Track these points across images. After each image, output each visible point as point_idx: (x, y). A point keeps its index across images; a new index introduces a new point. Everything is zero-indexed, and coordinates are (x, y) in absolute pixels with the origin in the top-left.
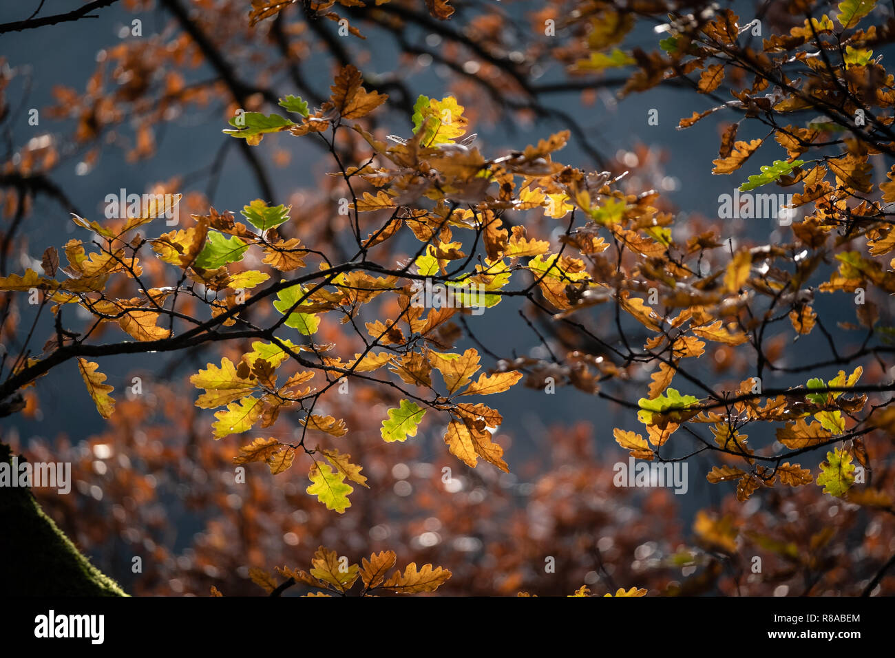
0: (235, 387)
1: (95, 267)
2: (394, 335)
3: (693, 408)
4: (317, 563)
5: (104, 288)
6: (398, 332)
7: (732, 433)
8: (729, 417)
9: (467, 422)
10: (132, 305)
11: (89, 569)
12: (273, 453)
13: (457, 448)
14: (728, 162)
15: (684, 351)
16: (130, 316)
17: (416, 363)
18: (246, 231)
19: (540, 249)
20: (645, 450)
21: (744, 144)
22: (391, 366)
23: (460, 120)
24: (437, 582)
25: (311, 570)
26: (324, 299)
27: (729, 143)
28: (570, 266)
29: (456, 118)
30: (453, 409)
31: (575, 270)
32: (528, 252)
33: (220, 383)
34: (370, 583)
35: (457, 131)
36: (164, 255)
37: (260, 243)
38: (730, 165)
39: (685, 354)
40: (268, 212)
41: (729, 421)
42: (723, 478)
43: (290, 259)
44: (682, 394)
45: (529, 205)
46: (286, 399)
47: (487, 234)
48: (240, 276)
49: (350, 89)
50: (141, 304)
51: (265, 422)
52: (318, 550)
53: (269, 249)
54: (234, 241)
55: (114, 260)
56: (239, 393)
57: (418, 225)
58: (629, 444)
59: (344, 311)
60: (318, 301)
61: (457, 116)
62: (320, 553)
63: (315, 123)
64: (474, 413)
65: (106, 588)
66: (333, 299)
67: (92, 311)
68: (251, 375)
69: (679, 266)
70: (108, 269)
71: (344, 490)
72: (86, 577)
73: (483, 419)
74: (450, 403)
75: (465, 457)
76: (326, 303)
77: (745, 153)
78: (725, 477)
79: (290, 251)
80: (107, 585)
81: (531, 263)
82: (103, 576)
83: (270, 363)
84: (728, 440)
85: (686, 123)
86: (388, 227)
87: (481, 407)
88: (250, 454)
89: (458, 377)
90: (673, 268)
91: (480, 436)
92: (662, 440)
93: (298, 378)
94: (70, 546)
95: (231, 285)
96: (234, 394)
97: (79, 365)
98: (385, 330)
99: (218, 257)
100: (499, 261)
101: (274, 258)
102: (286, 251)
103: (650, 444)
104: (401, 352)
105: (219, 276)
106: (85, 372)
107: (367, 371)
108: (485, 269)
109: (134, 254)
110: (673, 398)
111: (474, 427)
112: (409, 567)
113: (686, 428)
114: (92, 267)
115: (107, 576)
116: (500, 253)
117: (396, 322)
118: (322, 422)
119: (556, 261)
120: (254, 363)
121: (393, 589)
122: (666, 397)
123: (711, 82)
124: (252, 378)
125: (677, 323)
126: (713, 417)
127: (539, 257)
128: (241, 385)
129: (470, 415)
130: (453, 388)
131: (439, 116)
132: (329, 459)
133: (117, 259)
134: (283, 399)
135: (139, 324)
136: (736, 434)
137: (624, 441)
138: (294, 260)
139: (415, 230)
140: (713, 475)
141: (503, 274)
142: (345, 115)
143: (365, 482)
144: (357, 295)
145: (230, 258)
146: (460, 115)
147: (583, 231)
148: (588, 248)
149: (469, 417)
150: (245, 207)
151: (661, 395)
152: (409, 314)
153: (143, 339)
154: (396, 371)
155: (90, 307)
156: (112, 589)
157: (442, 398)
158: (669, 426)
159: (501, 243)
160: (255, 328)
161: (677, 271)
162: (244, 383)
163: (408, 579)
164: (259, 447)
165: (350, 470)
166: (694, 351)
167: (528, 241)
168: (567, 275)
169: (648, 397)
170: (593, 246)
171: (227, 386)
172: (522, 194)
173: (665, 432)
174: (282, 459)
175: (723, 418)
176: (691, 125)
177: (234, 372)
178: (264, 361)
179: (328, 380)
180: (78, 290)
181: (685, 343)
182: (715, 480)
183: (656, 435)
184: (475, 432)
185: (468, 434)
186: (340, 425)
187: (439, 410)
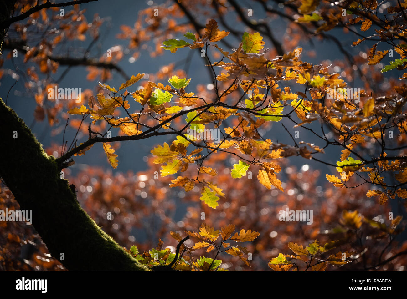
0: (170, 155)
1: (109, 105)
2: (237, 133)
3: (359, 165)
4: (202, 229)
5: (114, 113)
6: (238, 132)
7: (376, 176)
8: (375, 169)
9: (267, 170)
10: (125, 120)
11: (101, 232)
12: (186, 183)
13: (263, 181)
14: (374, 60)
15: (356, 141)
16: (125, 125)
17: (245, 145)
18: (171, 89)
19: (294, 97)
20: (340, 183)
21: (381, 52)
22: (236, 146)
23: (261, 42)
24: (254, 237)
25: (199, 232)
26: (206, 118)
27: (373, 52)
28: (307, 104)
29: (260, 42)
30: (261, 165)
31: (309, 106)
32: (289, 98)
33: (163, 153)
34: (225, 238)
35: (260, 47)
36: (137, 99)
37: (177, 94)
38: (375, 61)
39: (356, 142)
40: (179, 81)
41: (375, 171)
42: (373, 195)
43: (191, 101)
44: (355, 160)
45: (290, 78)
46: (191, 160)
47: (272, 91)
48: (170, 108)
49: (213, 29)
50: (129, 120)
51: (182, 170)
52: (202, 224)
53: (181, 97)
54: (166, 93)
55: (116, 102)
56: (171, 158)
57: (245, 87)
58: (332, 181)
59: (215, 123)
60: (204, 119)
61: (260, 41)
62: (203, 225)
63: (199, 44)
64: (270, 166)
65: (108, 240)
66: (210, 118)
67: (108, 123)
68: (176, 150)
69: (350, 105)
70: (114, 105)
71: (215, 199)
72: (99, 235)
73: (273, 169)
74: (260, 162)
75: (266, 185)
76: (207, 120)
77: (382, 56)
78: (374, 194)
79: (190, 98)
80: (108, 239)
81: (292, 103)
82: (107, 235)
83: (184, 145)
84: (375, 179)
85: (355, 44)
86: (232, 87)
87: (272, 164)
88: (176, 183)
89: (263, 151)
90: (348, 105)
91: (272, 176)
92: (347, 179)
93: (196, 151)
94: (93, 222)
95: (167, 112)
96: (169, 158)
97: (103, 146)
98: (232, 131)
99: (160, 100)
100: (278, 102)
101: (184, 101)
102: (188, 98)
103: (342, 181)
104: (239, 141)
105: (161, 108)
106: (106, 148)
107: (225, 149)
108: (272, 105)
109: (124, 99)
110: (351, 161)
111: (269, 172)
112: (242, 231)
113: (357, 174)
114: (107, 104)
115: (109, 235)
116: (278, 99)
117: (237, 127)
118: (207, 170)
119: (301, 102)
120: (177, 145)
121: (235, 240)
122: (348, 161)
123: (366, 26)
124: (177, 151)
125: (352, 129)
126: (369, 169)
127: (295, 100)
128: (172, 154)
129: (268, 167)
130: (261, 155)
131: (252, 41)
132: (209, 186)
133: (117, 101)
134: (190, 160)
135: (128, 129)
136: (378, 176)
137: (331, 180)
138: (192, 102)
139: (244, 89)
140: (369, 194)
141: (280, 108)
142: (211, 41)
143: (224, 196)
144: (220, 116)
145: (165, 100)
146: (261, 40)
147: (313, 89)
148: (315, 96)
149: (268, 168)
150: (170, 79)
151: (346, 160)
152: (243, 124)
153: (130, 135)
154: (238, 149)
155: (108, 121)
156: (111, 240)
157: (256, 160)
158: (350, 173)
159: (278, 95)
160: (175, 130)
161: (350, 107)
162: (173, 153)
163: (241, 236)
164: (180, 180)
165: (218, 191)
166: (360, 141)
167: (289, 94)
168: (306, 108)
169: (340, 161)
170: (317, 96)
171: (166, 155)
172: (286, 74)
173: (348, 176)
174: (190, 185)
175: (373, 170)
176: (357, 44)
177: (169, 148)
178: (181, 144)
179: (208, 152)
180: (103, 114)
181: (356, 137)
182: (370, 196)
183: (344, 177)
184: (270, 174)
185: (267, 175)
186: (214, 171)
187: (255, 165)
